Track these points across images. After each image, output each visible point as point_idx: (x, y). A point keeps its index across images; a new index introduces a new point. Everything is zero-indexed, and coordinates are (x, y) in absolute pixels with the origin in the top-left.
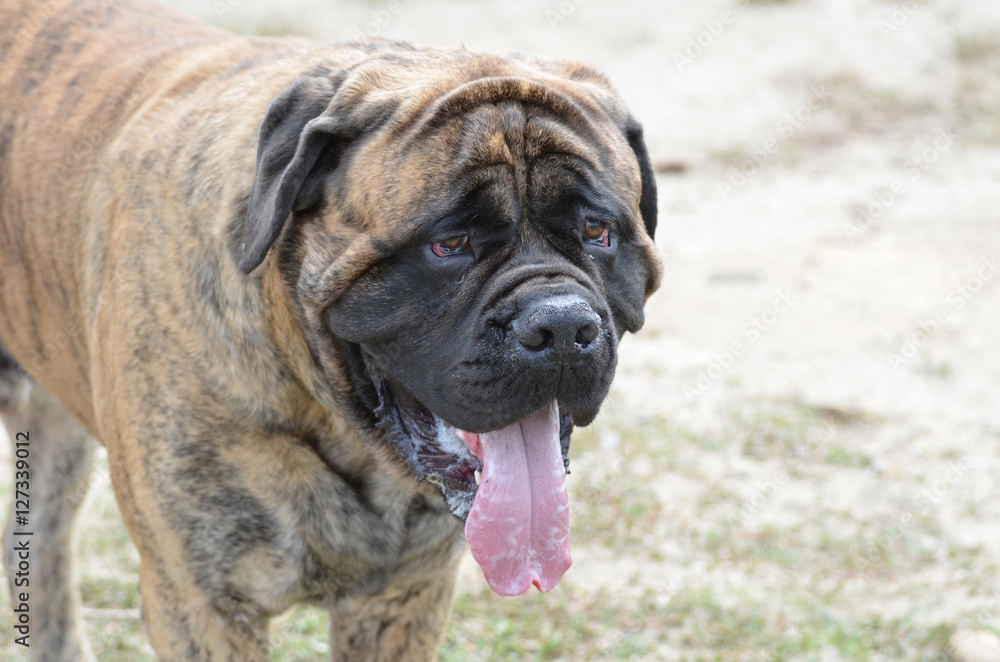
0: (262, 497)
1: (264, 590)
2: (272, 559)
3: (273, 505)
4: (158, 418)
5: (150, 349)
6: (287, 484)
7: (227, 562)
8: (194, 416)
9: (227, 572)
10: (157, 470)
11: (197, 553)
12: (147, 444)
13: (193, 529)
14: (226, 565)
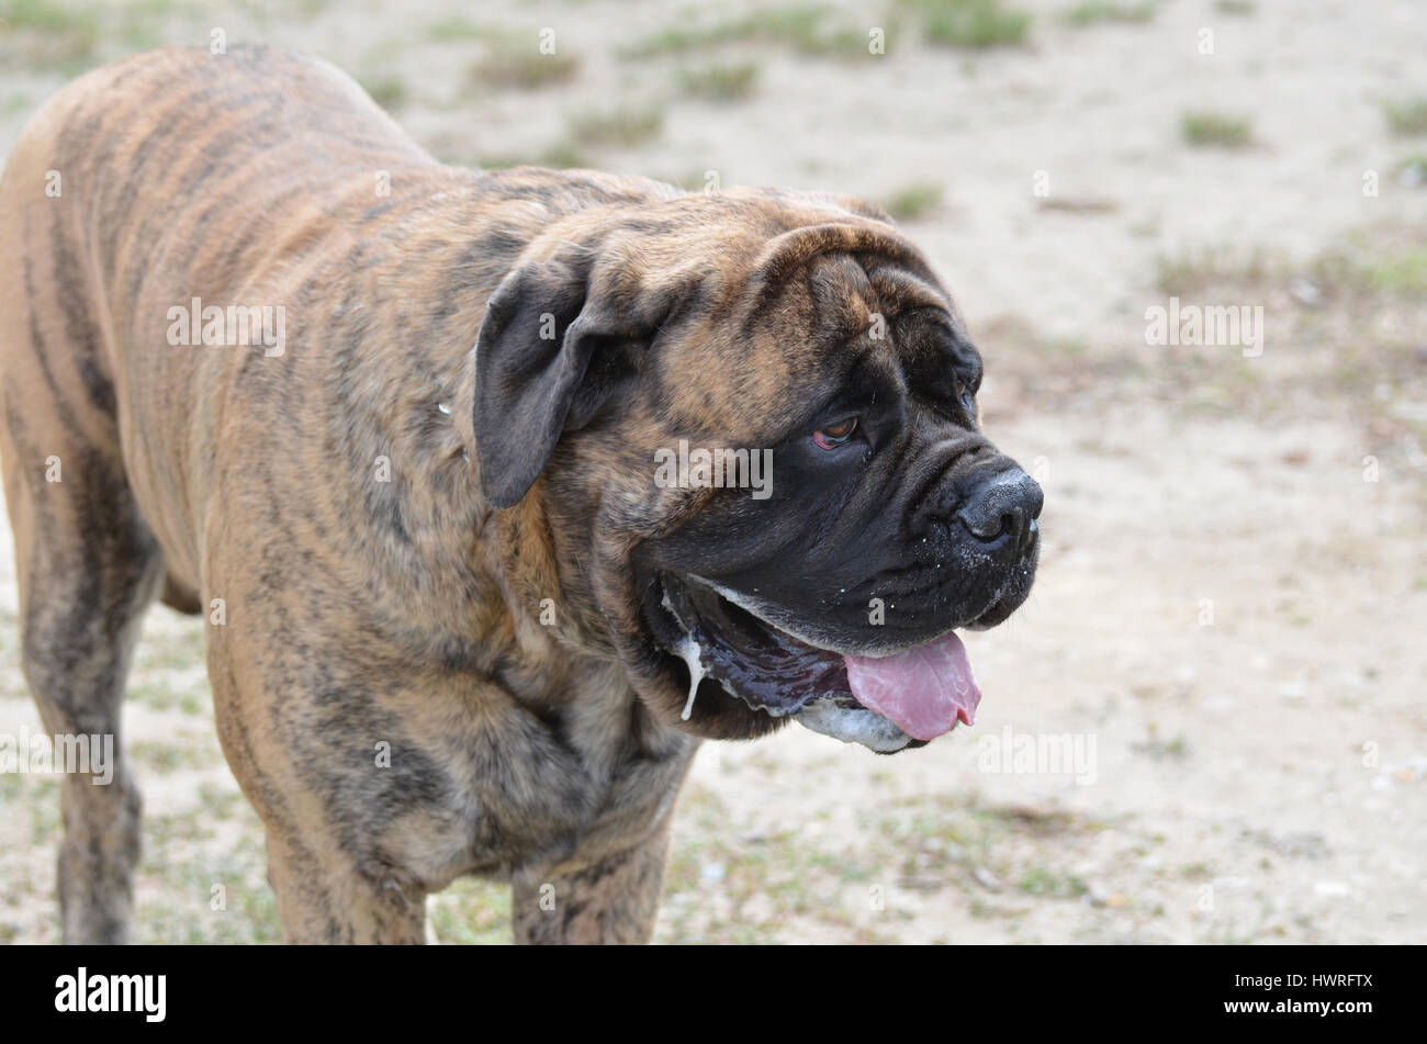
0: (430, 748)
1: (422, 859)
2: (435, 822)
3: (443, 758)
4: (293, 658)
5: (283, 575)
6: (463, 732)
7: (377, 823)
8: (343, 658)
9: (376, 833)
10: (291, 722)
11: (339, 814)
12: (278, 690)
13: (336, 787)
14: (375, 827)
